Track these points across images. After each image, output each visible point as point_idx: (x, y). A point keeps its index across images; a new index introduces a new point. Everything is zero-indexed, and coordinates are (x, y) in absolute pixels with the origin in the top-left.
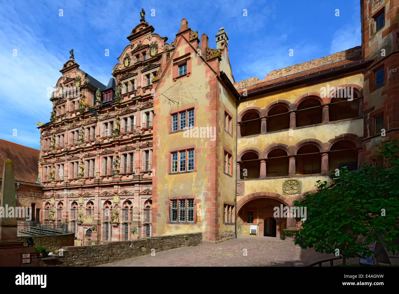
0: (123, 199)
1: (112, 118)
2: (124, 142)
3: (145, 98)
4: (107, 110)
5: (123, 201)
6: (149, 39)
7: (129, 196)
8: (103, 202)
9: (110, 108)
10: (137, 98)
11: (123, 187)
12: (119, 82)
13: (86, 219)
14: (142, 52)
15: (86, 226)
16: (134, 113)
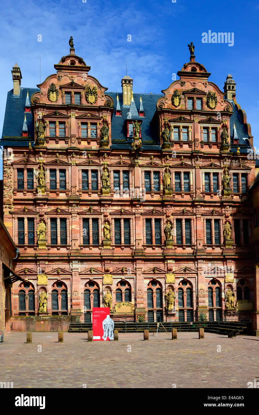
0: (179, 278)
1: (160, 167)
2: (180, 204)
3: (206, 155)
4: (152, 155)
5: (178, 281)
6: (205, 85)
7: (189, 275)
8: (148, 281)
9: (157, 154)
10: (199, 154)
11: (179, 263)
12: (167, 122)
13: (119, 308)
14: (197, 97)
15: (119, 318)
16: (190, 169)
